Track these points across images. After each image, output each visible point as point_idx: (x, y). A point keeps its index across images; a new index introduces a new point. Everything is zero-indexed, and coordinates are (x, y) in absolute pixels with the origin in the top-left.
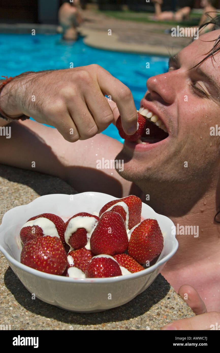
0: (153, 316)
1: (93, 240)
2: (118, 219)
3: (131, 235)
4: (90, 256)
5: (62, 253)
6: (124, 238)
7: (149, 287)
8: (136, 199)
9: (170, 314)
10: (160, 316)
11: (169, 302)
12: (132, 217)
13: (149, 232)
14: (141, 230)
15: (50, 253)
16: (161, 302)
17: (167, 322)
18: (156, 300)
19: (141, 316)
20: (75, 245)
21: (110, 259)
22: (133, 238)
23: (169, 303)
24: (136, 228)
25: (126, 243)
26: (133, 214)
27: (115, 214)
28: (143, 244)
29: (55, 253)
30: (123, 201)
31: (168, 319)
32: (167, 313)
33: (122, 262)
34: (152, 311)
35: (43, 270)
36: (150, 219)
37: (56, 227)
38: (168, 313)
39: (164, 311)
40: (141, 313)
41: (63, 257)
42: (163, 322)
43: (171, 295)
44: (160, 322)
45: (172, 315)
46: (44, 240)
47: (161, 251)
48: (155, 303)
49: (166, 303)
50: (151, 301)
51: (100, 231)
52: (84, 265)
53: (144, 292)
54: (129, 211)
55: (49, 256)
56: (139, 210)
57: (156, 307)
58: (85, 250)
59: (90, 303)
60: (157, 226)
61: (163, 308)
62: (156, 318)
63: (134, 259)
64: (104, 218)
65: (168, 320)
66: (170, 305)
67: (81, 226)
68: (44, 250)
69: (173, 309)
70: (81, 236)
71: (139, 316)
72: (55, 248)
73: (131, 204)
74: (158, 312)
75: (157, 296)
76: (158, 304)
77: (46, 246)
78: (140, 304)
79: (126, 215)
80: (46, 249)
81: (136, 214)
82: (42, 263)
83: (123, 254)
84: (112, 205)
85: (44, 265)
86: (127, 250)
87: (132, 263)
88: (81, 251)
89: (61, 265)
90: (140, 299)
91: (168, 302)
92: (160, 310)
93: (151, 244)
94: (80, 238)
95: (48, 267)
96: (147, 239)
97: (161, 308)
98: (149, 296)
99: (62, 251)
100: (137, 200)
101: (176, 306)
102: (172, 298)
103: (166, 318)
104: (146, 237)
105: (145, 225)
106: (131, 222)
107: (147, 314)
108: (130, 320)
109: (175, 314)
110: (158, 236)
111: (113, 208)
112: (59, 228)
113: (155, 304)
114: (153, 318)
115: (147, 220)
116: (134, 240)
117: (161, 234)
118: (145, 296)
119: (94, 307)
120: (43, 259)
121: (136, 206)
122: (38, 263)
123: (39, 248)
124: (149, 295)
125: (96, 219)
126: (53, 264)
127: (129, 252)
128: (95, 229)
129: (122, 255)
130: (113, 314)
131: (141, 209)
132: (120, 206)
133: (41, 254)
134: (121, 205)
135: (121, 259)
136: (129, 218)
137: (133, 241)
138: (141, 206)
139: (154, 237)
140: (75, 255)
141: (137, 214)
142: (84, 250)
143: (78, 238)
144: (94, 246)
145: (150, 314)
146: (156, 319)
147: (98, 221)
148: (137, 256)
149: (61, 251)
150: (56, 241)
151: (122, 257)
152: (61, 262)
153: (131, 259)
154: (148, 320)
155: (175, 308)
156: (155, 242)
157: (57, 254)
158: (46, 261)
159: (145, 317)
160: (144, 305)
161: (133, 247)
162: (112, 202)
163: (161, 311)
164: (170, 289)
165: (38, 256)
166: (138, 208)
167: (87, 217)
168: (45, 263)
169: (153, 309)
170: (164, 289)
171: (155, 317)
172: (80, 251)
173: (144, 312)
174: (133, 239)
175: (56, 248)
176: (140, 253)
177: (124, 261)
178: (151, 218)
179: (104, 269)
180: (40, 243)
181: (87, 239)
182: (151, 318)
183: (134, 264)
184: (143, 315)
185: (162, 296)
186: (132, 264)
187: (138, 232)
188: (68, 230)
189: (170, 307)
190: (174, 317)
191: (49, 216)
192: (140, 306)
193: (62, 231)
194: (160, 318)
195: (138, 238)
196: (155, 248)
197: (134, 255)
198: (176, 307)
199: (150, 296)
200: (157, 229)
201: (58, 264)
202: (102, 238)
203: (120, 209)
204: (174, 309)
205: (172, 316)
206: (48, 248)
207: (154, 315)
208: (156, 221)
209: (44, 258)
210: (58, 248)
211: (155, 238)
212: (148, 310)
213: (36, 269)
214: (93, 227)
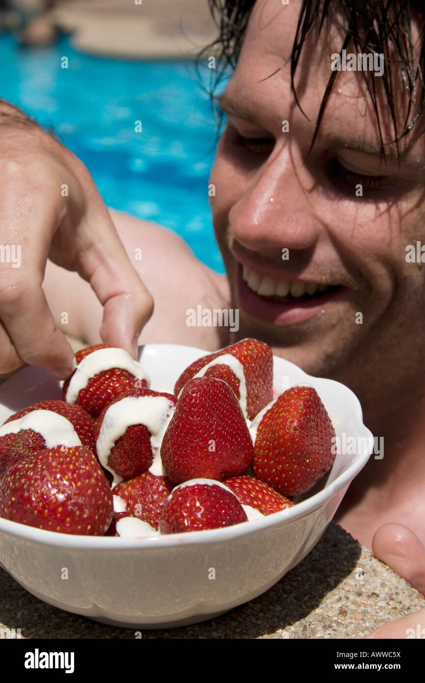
0: (331, 617)
1: (169, 449)
2: (225, 394)
3: (258, 430)
4: (163, 490)
5: (100, 484)
6: (241, 438)
7: (310, 553)
8: (260, 347)
9: (369, 610)
10: (347, 617)
11: (364, 582)
12: (253, 390)
13: (300, 417)
14: (281, 415)
15: (71, 485)
16: (345, 584)
17: (367, 628)
18: (331, 581)
19: (303, 621)
20: (126, 468)
21: (215, 486)
22: (263, 435)
23: (364, 585)
24: (268, 411)
25: (249, 450)
26: (255, 383)
27: (215, 381)
28: (289, 446)
29: (83, 483)
30: (229, 353)
31: (368, 620)
32: (363, 608)
33: (243, 494)
34: (327, 606)
35: (58, 528)
36: (298, 387)
37: (76, 429)
38: (364, 606)
39: (354, 603)
40: (302, 614)
41: (102, 493)
42: (356, 630)
43: (366, 567)
44: (348, 628)
45: (375, 610)
46: (52, 456)
47: (332, 461)
48: (331, 587)
49: (356, 585)
50: (321, 583)
51: (184, 427)
52: (153, 512)
53: (301, 564)
54: (247, 375)
55: (70, 492)
56: (268, 373)
57: (335, 595)
58: (150, 479)
59: (178, 600)
60: (317, 402)
61: (352, 597)
62: (340, 621)
63: (270, 485)
64: (189, 394)
65: (368, 622)
66: (368, 589)
67: (135, 420)
68: (55, 478)
69: (374, 596)
70: (137, 444)
71: (298, 620)
72: (81, 472)
73: (249, 358)
74: (341, 607)
75: (332, 571)
76: (339, 589)
77: (58, 470)
78: (295, 595)
79: (239, 385)
80: (58, 476)
81: (261, 381)
82: (54, 511)
83: (244, 477)
84: (203, 366)
85: (59, 515)
86: (252, 468)
87: (268, 494)
88: (141, 481)
89: (101, 512)
90: (292, 583)
91: (362, 583)
92: (345, 602)
93: (308, 446)
94: (135, 450)
95: (68, 519)
96: (297, 432)
97: (347, 598)
98: (314, 574)
99: (99, 478)
100: (262, 348)
101: (383, 589)
102: (369, 572)
103: (363, 620)
104: (295, 429)
105: (289, 401)
106: (253, 403)
107: (316, 614)
108: (278, 632)
109: (381, 608)
110: (321, 424)
111: (207, 371)
112: (81, 431)
113: (331, 591)
114: (332, 621)
115: (292, 389)
116: (267, 441)
117: (327, 420)
118: (304, 575)
119: (186, 608)
120: (54, 501)
121: (260, 363)
122: (44, 512)
123: (43, 477)
124: (312, 571)
125: (170, 401)
126: (82, 512)
127: (257, 469)
128: (172, 422)
129: (241, 478)
130: (234, 624)
131: (272, 370)
132: (224, 365)
133: (49, 490)
134: (226, 363)
135: (241, 488)
136: (248, 393)
137: (265, 442)
138: (272, 362)
139: (313, 427)
140: (128, 492)
141: (264, 382)
142: (148, 477)
143: (131, 450)
144: (171, 464)
145: (322, 615)
146: (338, 624)
147: (174, 406)
148: (277, 478)
149: (97, 479)
150: (81, 455)
151: (243, 482)
152: (100, 505)
153: (264, 486)
154: (320, 628)
155: (380, 594)
156: (318, 441)
157: (89, 486)
158: (64, 504)
159: (313, 623)
160: (305, 595)
161: (267, 457)
162: (200, 360)
163: (349, 604)
164: (360, 553)
165: (42, 495)
166: (265, 367)
167: (146, 397)
168: (60, 509)
169: (328, 601)
170: (347, 553)
171: (335, 618)
172: (138, 482)
173: (309, 610)
174: (264, 439)
175: (83, 473)
176: (284, 471)
177: (249, 491)
178: (301, 385)
179: (206, 509)
180: (43, 464)
181: (151, 450)
182: (328, 623)
183: (271, 496)
184: (306, 618)
185: (346, 569)
186: (267, 498)
187: (273, 420)
188: (103, 432)
189: (367, 593)
190: (381, 614)
191: (54, 407)
192: (295, 598)
193: (89, 438)
194: (348, 621)
195: (277, 434)
196: (318, 454)
197: (270, 477)
198: (382, 592)
199: (316, 573)
200: (318, 408)
201: (91, 510)
202: (191, 441)
203: (224, 372)
204: (378, 596)
205: (377, 612)
206: (63, 474)
207: (333, 614)
208: (314, 390)
209: (56, 498)
210: (88, 472)
211: (315, 431)
212: (317, 606)
213: (41, 526)
214: (165, 421)
